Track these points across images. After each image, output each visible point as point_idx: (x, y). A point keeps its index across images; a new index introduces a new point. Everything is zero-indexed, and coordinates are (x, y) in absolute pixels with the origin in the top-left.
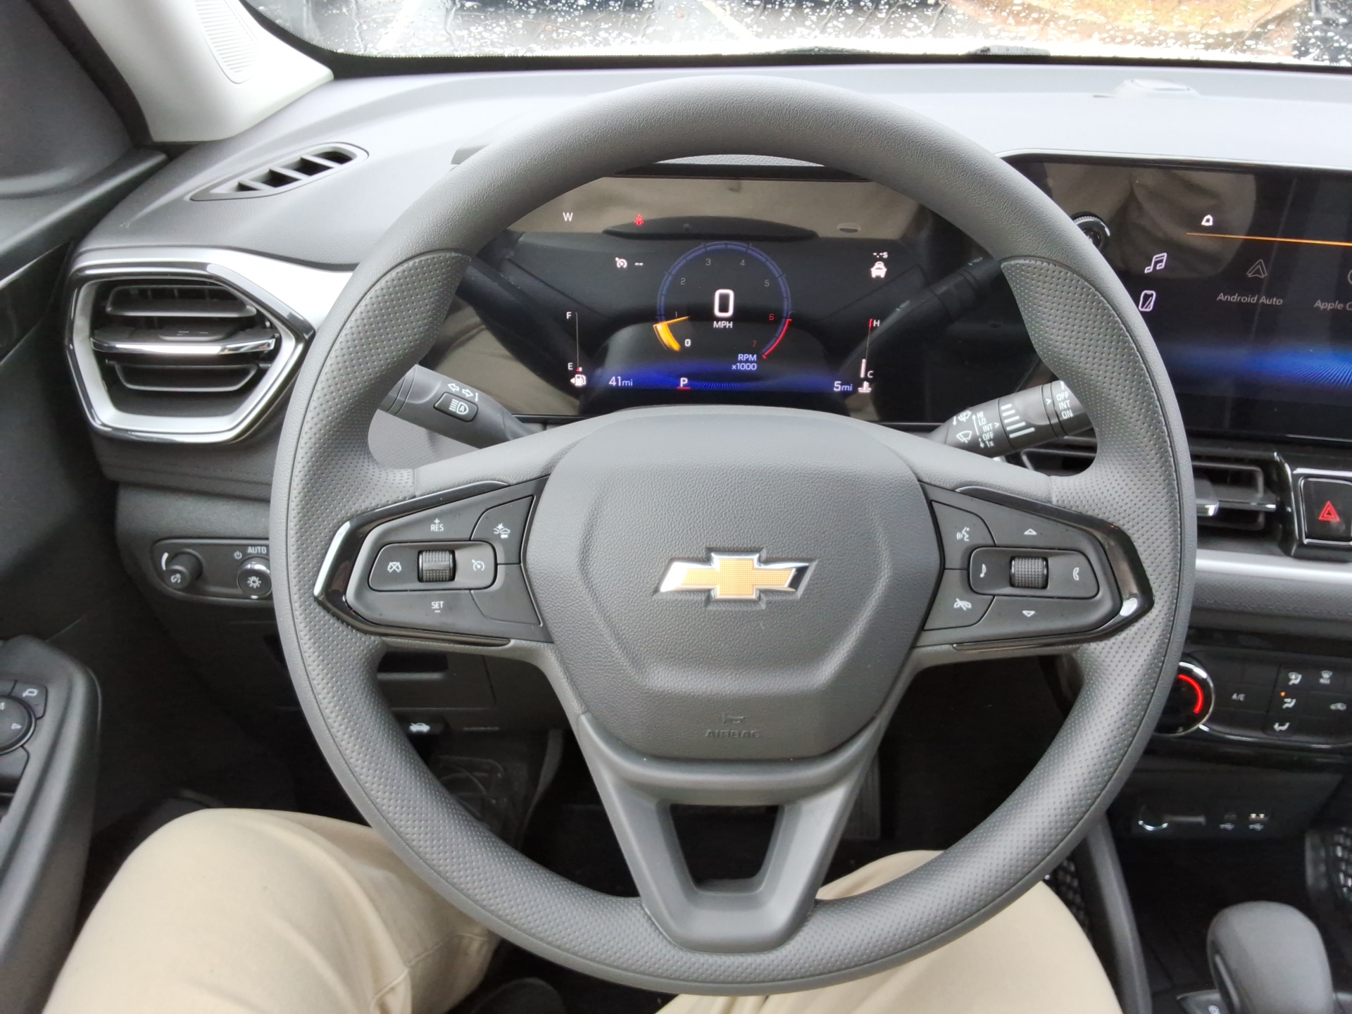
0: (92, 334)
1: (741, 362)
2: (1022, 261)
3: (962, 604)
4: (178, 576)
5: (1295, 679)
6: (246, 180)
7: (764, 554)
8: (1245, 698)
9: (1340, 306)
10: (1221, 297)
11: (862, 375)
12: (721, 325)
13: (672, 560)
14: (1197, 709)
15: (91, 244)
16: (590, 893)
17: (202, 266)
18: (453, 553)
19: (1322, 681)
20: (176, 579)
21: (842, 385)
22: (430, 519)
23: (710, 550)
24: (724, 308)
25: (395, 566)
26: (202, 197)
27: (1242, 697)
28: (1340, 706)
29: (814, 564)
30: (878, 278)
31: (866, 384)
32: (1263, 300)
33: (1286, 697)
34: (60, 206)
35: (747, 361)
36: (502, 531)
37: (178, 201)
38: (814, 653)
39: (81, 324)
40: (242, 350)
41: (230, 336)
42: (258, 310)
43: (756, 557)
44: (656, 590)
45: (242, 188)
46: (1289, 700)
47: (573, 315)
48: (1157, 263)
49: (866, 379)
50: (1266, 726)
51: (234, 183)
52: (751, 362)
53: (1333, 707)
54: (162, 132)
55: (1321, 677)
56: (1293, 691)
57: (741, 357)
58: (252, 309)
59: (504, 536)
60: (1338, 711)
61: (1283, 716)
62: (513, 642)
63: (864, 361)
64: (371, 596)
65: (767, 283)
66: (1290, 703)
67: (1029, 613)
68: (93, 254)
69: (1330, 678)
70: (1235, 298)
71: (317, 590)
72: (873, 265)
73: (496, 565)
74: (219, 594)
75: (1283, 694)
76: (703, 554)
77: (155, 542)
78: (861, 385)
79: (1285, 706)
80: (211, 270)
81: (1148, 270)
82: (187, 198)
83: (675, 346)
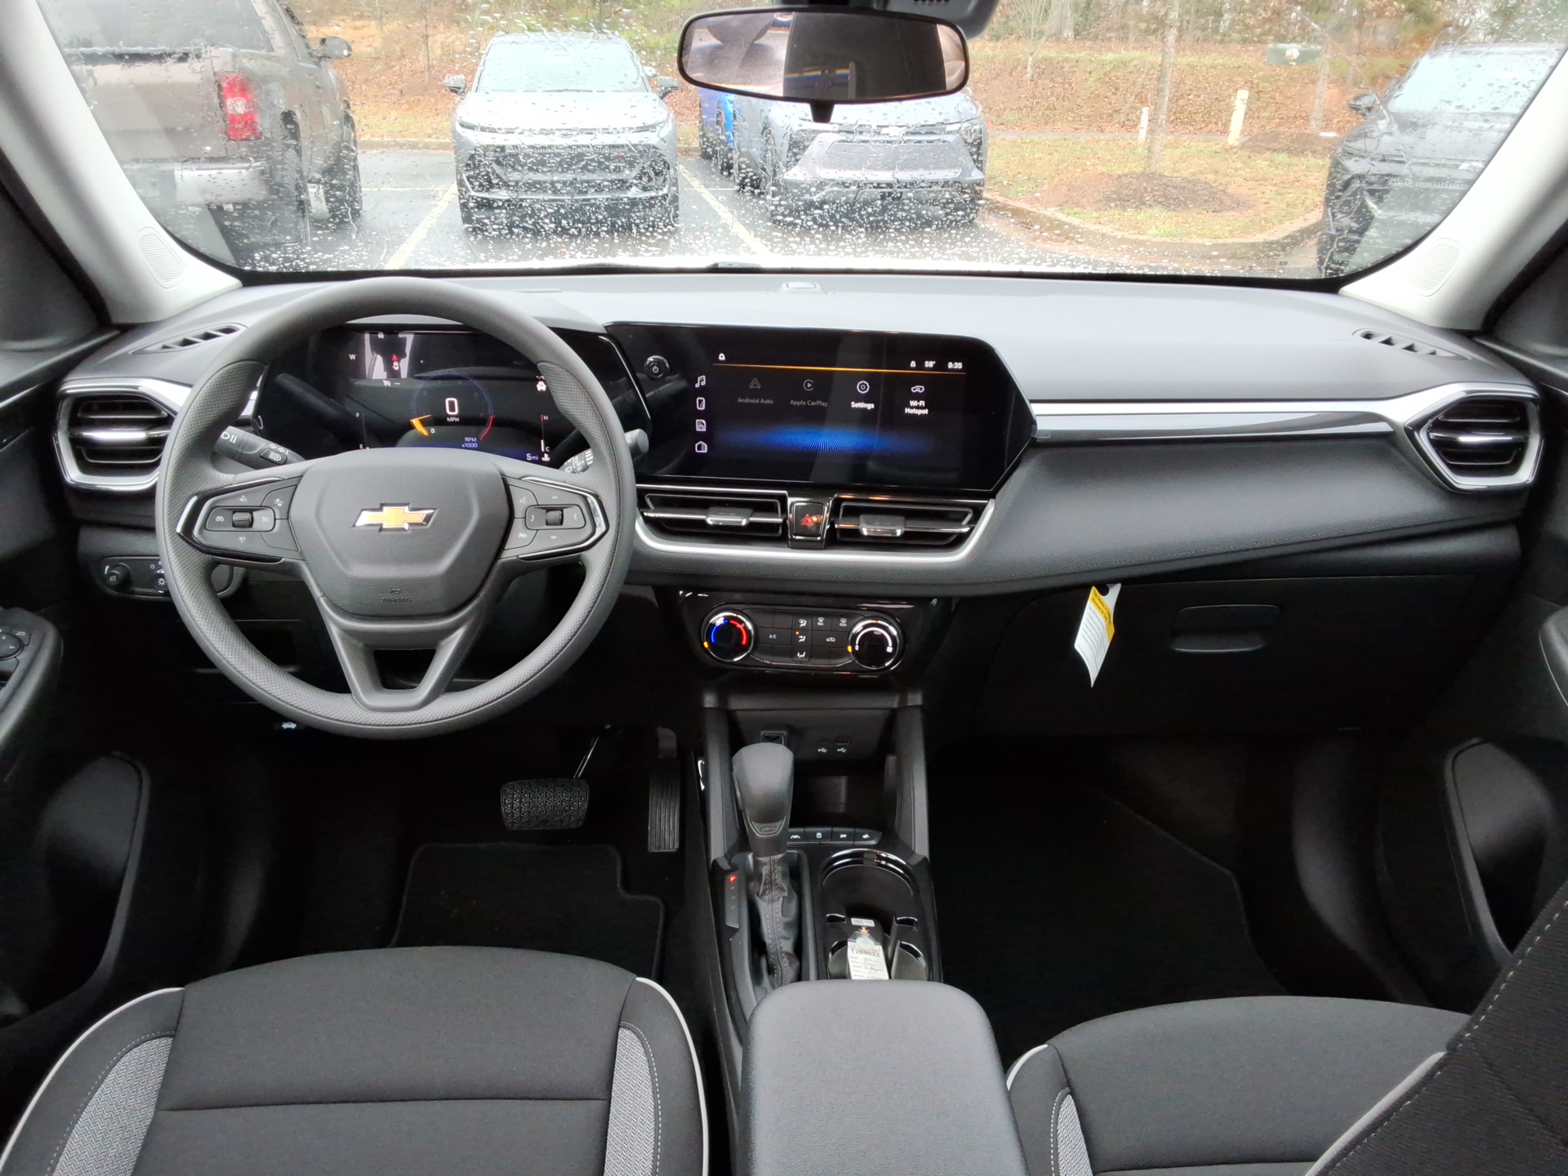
0: (69, 429)
1: (467, 442)
2: (546, 364)
3: (522, 535)
4: (114, 577)
5: (803, 623)
6: (167, 343)
7: (411, 506)
8: (777, 637)
9: (804, 403)
10: (740, 400)
11: (543, 450)
12: (452, 419)
13: (363, 510)
14: (744, 642)
15: (69, 378)
16: (324, 692)
17: (136, 387)
18: (252, 513)
19: (819, 624)
20: (113, 579)
21: (532, 455)
22: (240, 496)
23: (382, 505)
24: (452, 409)
25: (220, 518)
26: (140, 352)
27: (775, 636)
28: (832, 639)
29: (437, 511)
30: (542, 391)
31: (546, 455)
32: (762, 401)
33: (800, 635)
34: (51, 357)
35: (471, 442)
36: (279, 502)
37: (126, 354)
38: (438, 556)
39: (63, 423)
40: (162, 435)
41: (150, 428)
42: (169, 415)
43: (406, 508)
44: (354, 526)
45: (165, 347)
46: (801, 637)
47: (360, 414)
48: (701, 381)
49: (546, 452)
50: (792, 654)
51: (161, 345)
52: (474, 442)
53: (828, 640)
54: (118, 318)
55: (818, 621)
56: (803, 631)
57: (467, 439)
58: (165, 414)
59: (280, 505)
60: (831, 642)
61: (801, 648)
62: (283, 559)
63: (542, 442)
64: (207, 533)
65: (476, 394)
66: (802, 639)
67: (553, 537)
68: (70, 383)
69: (823, 622)
70: (747, 401)
71: (179, 529)
72: (537, 383)
73: (275, 519)
74: (141, 592)
75: (797, 633)
76: (378, 507)
77: (102, 559)
78: (543, 456)
79: (800, 641)
80: (141, 390)
81: (697, 385)
82: (130, 353)
83: (425, 433)
